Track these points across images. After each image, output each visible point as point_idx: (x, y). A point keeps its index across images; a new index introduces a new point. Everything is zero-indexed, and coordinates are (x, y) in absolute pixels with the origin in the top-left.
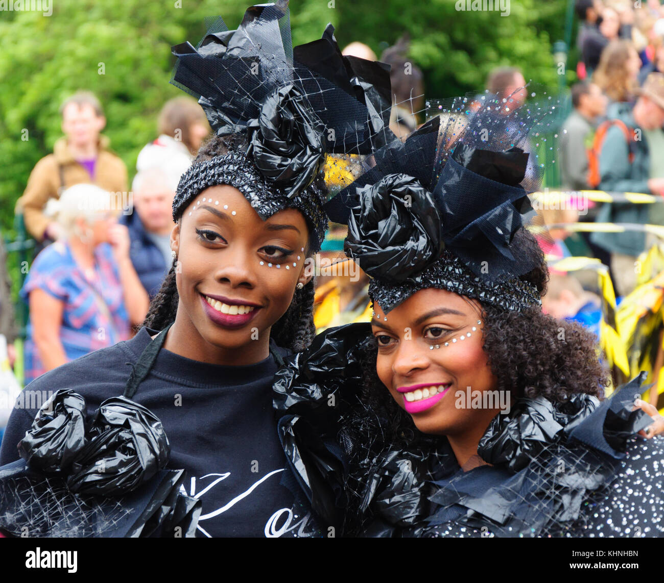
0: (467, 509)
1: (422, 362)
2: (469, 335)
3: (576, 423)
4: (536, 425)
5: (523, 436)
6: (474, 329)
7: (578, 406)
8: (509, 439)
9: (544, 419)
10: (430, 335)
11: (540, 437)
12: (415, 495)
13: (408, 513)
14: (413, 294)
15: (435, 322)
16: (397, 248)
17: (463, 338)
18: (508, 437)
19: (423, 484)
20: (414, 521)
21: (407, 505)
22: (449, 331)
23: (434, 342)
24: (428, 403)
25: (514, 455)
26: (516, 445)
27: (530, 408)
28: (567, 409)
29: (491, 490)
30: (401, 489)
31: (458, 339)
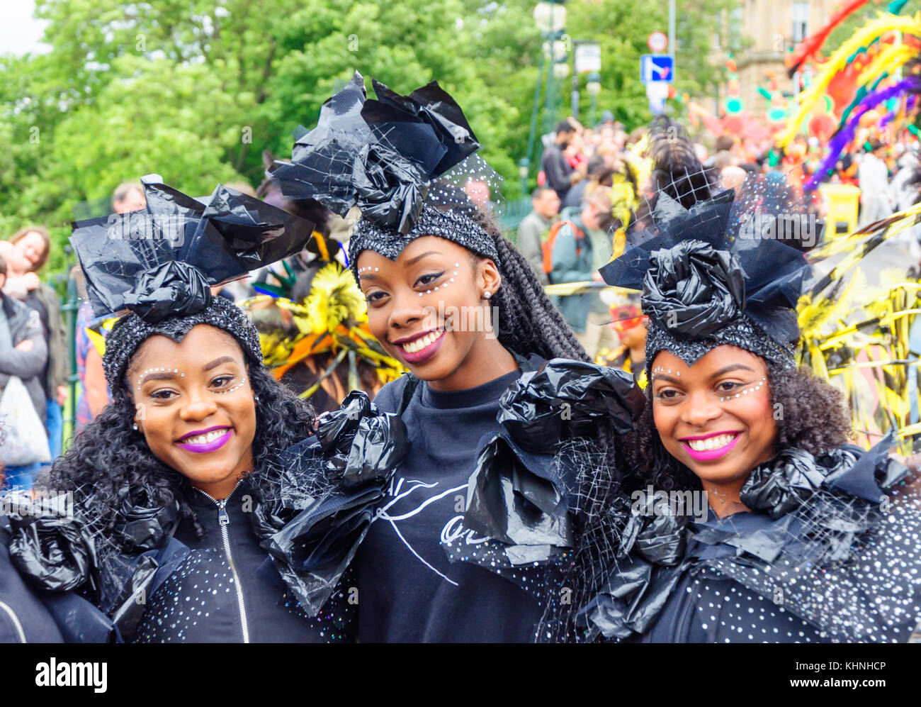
0: (735, 548)
1: (715, 413)
2: (757, 388)
3: (835, 475)
4: (802, 475)
5: (791, 483)
6: (761, 383)
7: (836, 460)
8: (775, 487)
9: (808, 469)
10: (721, 388)
11: (807, 486)
12: (674, 538)
13: (668, 554)
14: (712, 348)
15: (729, 378)
16: (706, 306)
17: (752, 390)
18: (774, 485)
19: (682, 528)
20: (674, 562)
21: (667, 548)
22: (739, 385)
23: (725, 395)
24: (718, 453)
25: (780, 501)
26: (783, 491)
27: (795, 460)
28: (826, 462)
29: (758, 532)
30: (662, 531)
31: (749, 392)
